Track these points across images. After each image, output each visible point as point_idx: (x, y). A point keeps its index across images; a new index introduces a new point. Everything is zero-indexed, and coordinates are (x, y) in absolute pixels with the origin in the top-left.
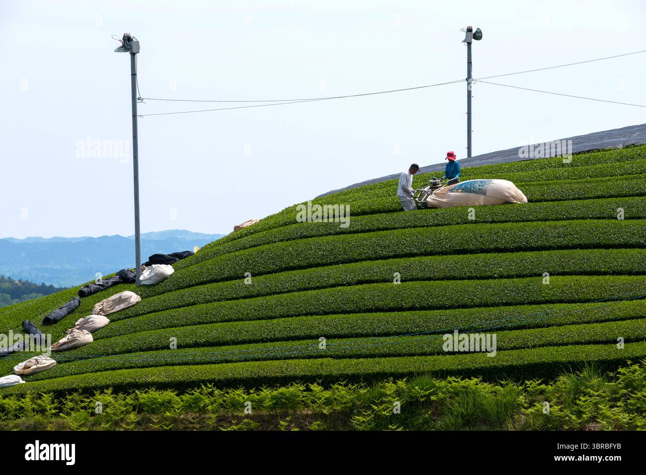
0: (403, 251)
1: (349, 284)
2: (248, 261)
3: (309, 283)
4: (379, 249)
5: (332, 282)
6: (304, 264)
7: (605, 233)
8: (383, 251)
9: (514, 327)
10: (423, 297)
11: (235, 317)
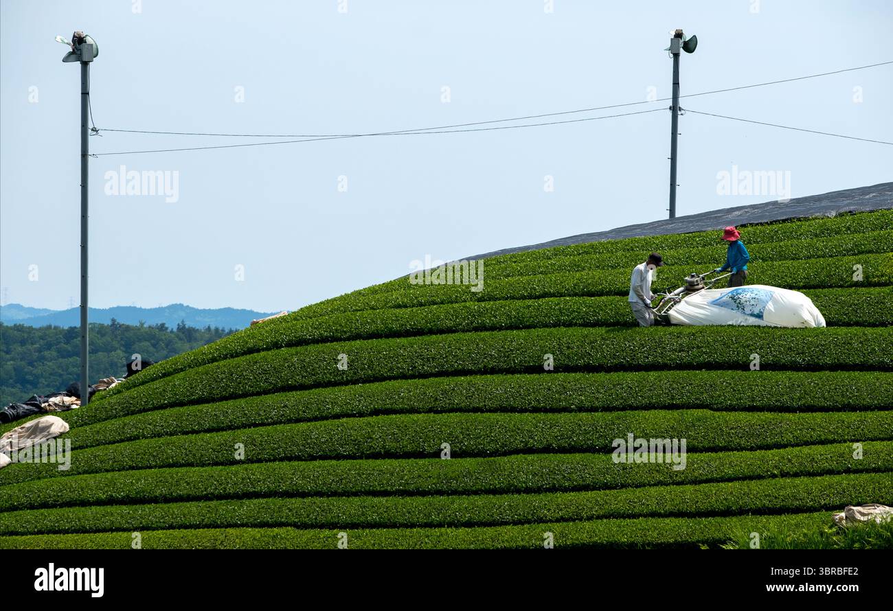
0: (452, 366)
1: (361, 415)
2: (231, 375)
3: (304, 412)
4: (420, 362)
5: (337, 410)
6: (309, 381)
7: (748, 346)
8: (424, 365)
9: (572, 488)
10: (457, 437)
11: (183, 459)
